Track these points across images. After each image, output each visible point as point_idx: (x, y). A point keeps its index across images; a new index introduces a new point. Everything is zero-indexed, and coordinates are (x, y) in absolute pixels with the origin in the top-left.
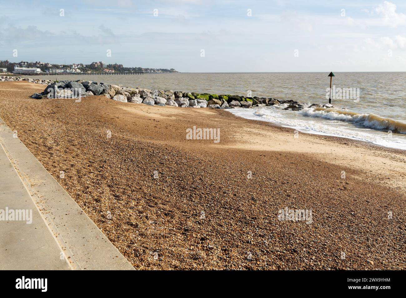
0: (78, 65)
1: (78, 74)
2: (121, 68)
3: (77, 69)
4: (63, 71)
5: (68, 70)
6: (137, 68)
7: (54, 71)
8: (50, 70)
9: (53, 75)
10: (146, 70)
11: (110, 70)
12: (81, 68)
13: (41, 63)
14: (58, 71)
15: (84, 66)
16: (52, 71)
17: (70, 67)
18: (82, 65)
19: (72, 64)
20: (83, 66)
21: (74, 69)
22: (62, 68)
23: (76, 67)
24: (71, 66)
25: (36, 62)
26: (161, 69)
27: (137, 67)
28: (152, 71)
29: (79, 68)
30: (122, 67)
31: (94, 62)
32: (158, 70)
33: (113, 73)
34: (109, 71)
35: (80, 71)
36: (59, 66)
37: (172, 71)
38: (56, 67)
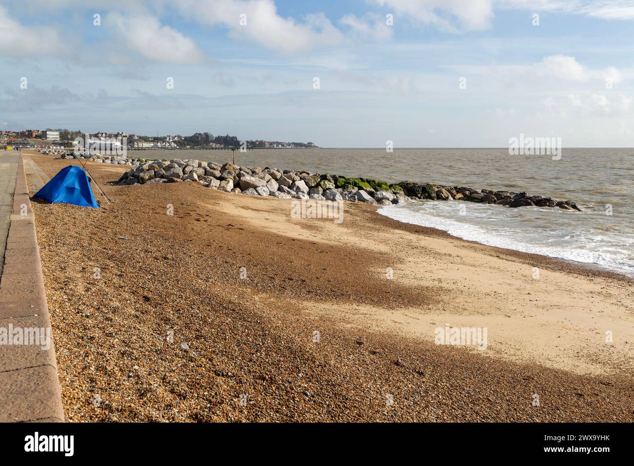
0: (174, 138)
1: (172, 149)
2: (234, 142)
3: (172, 142)
4: (152, 145)
5: (159, 144)
6: (258, 142)
7: (140, 145)
8: (136, 143)
9: (139, 150)
10: (271, 144)
11: (218, 144)
12: (178, 141)
13: (124, 134)
14: (146, 145)
15: (183, 139)
16: (138, 145)
17: (163, 140)
18: (179, 137)
19: (166, 136)
20: (181, 139)
21: (168, 142)
22: (152, 141)
23: (171, 140)
24: (165, 138)
25: (118, 133)
26: (293, 143)
27: (259, 140)
28: (280, 146)
29: (174, 142)
30: (235, 139)
31: (197, 134)
32: (289, 144)
33: (222, 149)
34: (216, 146)
35: (176, 145)
36: (149, 138)
37: (309, 145)
38: (145, 139)
